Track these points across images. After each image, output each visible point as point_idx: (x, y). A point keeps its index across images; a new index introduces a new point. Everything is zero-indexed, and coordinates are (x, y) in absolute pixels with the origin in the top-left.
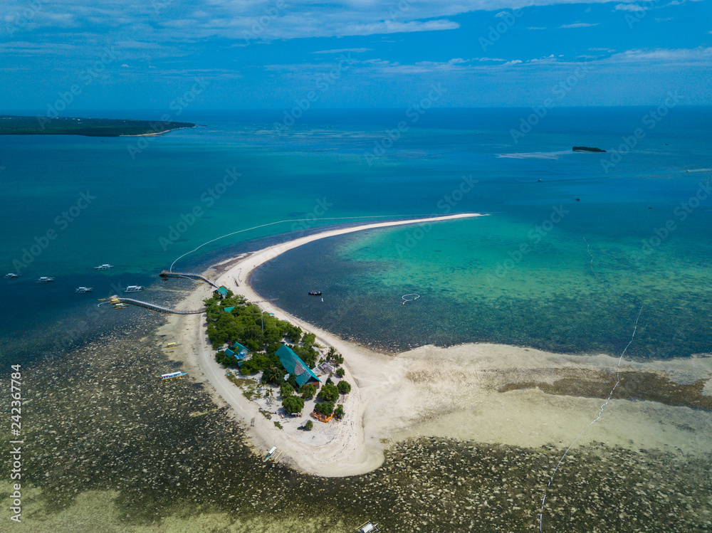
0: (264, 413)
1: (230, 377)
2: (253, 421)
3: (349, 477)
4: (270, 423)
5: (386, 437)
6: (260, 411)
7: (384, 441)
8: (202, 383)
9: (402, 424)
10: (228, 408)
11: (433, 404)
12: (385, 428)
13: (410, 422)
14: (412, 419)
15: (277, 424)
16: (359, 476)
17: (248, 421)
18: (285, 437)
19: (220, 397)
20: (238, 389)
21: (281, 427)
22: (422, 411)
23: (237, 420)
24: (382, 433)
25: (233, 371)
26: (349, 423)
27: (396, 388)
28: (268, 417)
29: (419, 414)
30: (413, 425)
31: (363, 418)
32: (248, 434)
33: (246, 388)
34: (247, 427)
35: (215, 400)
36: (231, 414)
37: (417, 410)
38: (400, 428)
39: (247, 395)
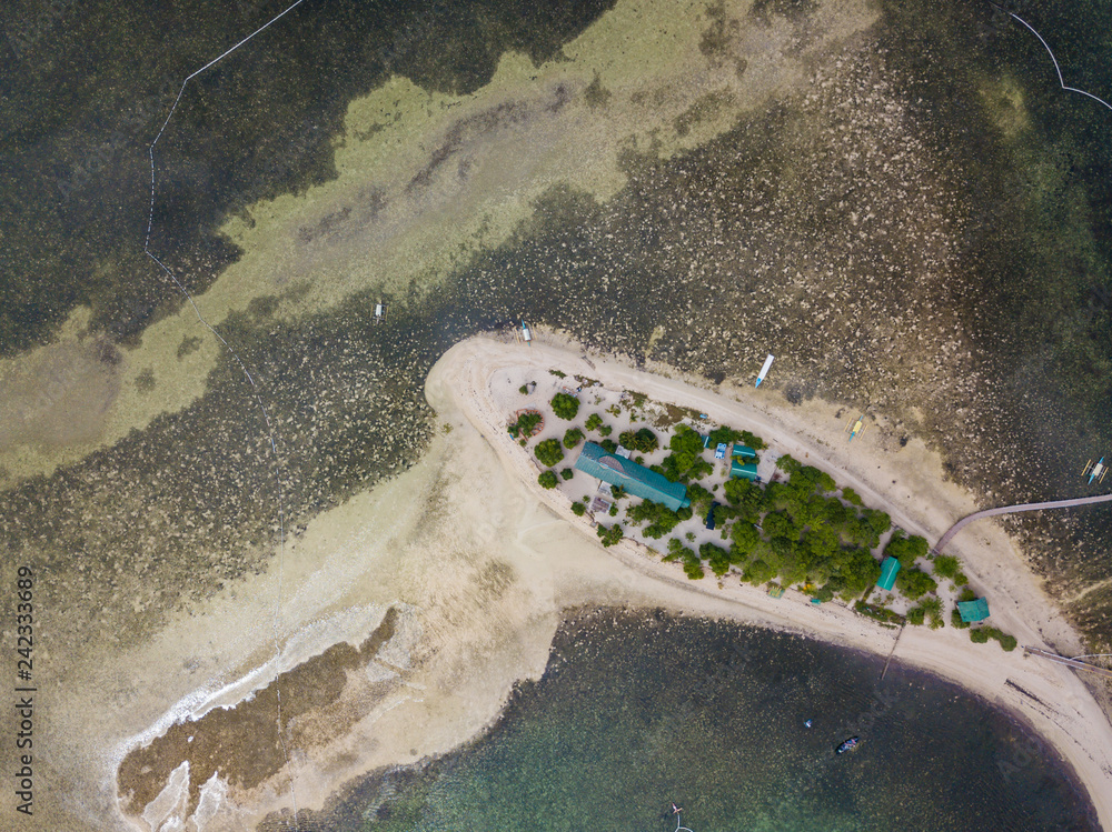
0: (591, 383)
1: (696, 415)
2: (590, 363)
3: (439, 357)
4: (570, 372)
5: (449, 435)
6: (596, 381)
7: (448, 429)
8: (718, 383)
9: (451, 468)
10: (639, 365)
11: (445, 530)
12: (461, 448)
13: (445, 477)
14: (446, 484)
15: (562, 375)
16: (433, 364)
17: (595, 360)
18: (535, 362)
19: (666, 376)
20: (664, 401)
21: (552, 372)
22: (446, 506)
23: (610, 356)
24: (457, 439)
25: (706, 429)
26: (497, 428)
27: (502, 533)
28: (579, 378)
29: (447, 499)
30: (439, 475)
31: (494, 449)
32: (575, 344)
33: (657, 409)
34: (588, 354)
35: (664, 367)
36: (624, 357)
37: (452, 504)
38: (447, 459)
39: (640, 398)
